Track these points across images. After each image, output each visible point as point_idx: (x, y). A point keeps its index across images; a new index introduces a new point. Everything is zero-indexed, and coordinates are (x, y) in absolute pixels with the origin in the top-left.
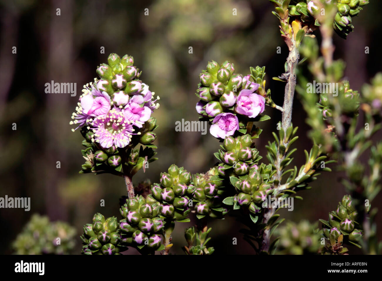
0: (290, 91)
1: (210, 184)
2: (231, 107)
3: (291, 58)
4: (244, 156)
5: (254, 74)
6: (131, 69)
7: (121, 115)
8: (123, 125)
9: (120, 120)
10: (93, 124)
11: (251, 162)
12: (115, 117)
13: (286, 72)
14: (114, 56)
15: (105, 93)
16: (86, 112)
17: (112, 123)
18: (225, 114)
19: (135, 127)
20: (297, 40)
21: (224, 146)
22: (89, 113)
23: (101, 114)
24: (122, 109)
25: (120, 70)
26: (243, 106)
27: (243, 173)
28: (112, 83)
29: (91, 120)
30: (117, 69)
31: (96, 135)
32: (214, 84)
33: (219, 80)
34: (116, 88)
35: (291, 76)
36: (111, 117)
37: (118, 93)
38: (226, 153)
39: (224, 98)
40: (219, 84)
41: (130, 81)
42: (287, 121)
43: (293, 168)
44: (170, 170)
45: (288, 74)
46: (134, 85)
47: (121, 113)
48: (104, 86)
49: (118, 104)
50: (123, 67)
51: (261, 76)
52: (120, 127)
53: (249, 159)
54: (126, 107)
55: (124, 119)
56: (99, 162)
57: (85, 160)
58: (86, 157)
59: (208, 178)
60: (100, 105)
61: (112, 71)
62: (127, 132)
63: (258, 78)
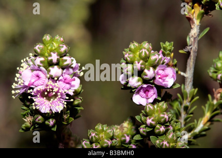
0: (192, 60)
1: (125, 135)
2: (151, 80)
3: (193, 34)
4: (162, 120)
5: (165, 49)
6: (63, 47)
7: (57, 86)
8: (59, 94)
9: (56, 90)
10: (33, 94)
11: (168, 124)
12: (51, 87)
13: (189, 45)
14: (48, 36)
15: (42, 68)
16: (27, 84)
17: (49, 92)
18: (145, 86)
19: (68, 95)
20: (198, 19)
21: (146, 112)
22: (29, 84)
23: (39, 85)
24: (56, 80)
25: (54, 48)
26: (159, 78)
27: (161, 133)
28: (48, 59)
29: (31, 90)
30: (52, 48)
31: (36, 103)
32: (137, 62)
33: (141, 58)
34: (51, 64)
35: (193, 49)
36: (48, 87)
37: (53, 68)
38: (148, 118)
39: (145, 73)
40: (141, 62)
41: (63, 57)
42: (190, 85)
43: (194, 122)
44: (97, 128)
45: (190, 47)
46: (66, 60)
47: (56, 84)
48: (41, 62)
49: (54, 77)
50: (56, 45)
51: (170, 50)
52: (56, 95)
53: (167, 123)
54: (60, 79)
55: (59, 89)
56: (38, 124)
57: (25, 122)
58: (25, 118)
59: (123, 130)
60: (38, 78)
61: (47, 49)
62: (62, 99)
63: (168, 52)
